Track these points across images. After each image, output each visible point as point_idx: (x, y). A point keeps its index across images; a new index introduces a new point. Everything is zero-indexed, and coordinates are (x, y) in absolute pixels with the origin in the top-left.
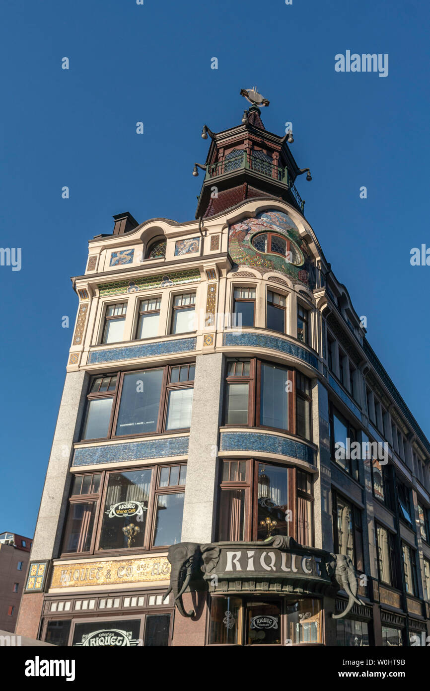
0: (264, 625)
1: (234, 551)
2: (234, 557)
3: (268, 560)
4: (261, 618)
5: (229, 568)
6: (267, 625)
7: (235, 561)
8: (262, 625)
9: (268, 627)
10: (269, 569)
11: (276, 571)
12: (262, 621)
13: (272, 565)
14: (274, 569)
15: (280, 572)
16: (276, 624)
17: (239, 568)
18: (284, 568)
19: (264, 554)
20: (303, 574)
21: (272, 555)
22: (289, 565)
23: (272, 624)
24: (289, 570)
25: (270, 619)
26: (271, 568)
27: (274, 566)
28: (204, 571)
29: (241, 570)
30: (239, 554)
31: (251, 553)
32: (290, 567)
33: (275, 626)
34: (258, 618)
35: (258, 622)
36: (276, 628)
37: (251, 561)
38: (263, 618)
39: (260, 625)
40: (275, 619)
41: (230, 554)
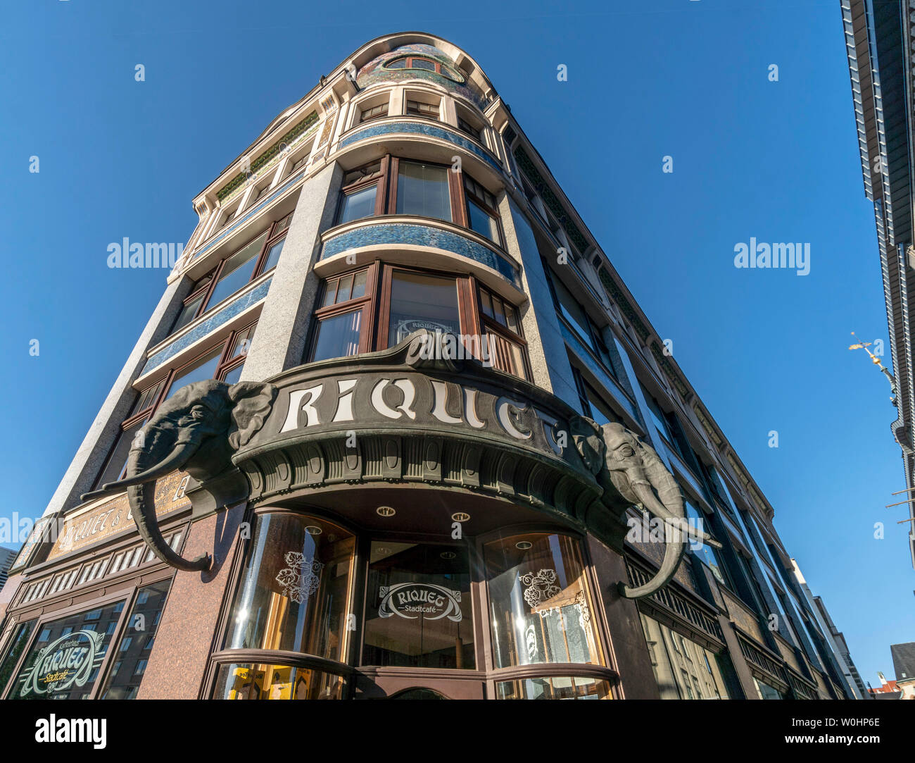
0: (420, 609)
1: (308, 387)
2: (306, 398)
3: (393, 396)
4: (411, 589)
5: (291, 424)
6: (429, 610)
7: (307, 407)
8: (414, 609)
9: (431, 615)
10: (394, 415)
11: (418, 420)
12: (416, 599)
14: (412, 415)
15: (431, 423)
16: (457, 609)
17: (313, 420)
18: (441, 413)
19: (385, 383)
20: (503, 436)
21: (406, 385)
22: (456, 408)
23: (445, 607)
24: (458, 421)
25: (439, 593)
26: (403, 412)
27: (411, 408)
28: (235, 445)
29: (318, 423)
30: (317, 392)
31: (347, 384)
32: (463, 414)
33: (453, 613)
34: (404, 590)
35: (402, 601)
36: (457, 619)
37: (346, 402)
38: (418, 588)
39: (409, 609)
40: (455, 598)
41: (298, 396)
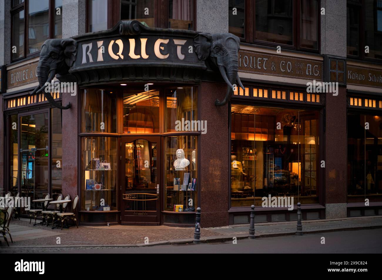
1: (87, 44)
2: (88, 48)
3: (116, 48)
5: (84, 61)
7: (88, 53)
10: (116, 58)
11: (124, 60)
13: (120, 53)
14: (122, 57)
15: (128, 60)
17: (91, 60)
19: (112, 42)
20: (156, 60)
21: (120, 43)
22: (138, 51)
24: (139, 57)
26: (118, 55)
27: (122, 54)
29: (92, 61)
30: (90, 45)
31: (100, 43)
32: (140, 54)
37: (101, 52)
41: (84, 47)
